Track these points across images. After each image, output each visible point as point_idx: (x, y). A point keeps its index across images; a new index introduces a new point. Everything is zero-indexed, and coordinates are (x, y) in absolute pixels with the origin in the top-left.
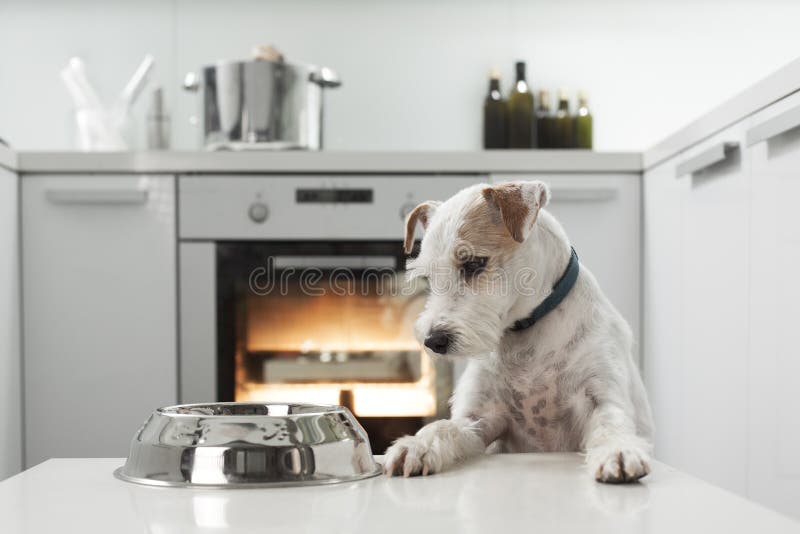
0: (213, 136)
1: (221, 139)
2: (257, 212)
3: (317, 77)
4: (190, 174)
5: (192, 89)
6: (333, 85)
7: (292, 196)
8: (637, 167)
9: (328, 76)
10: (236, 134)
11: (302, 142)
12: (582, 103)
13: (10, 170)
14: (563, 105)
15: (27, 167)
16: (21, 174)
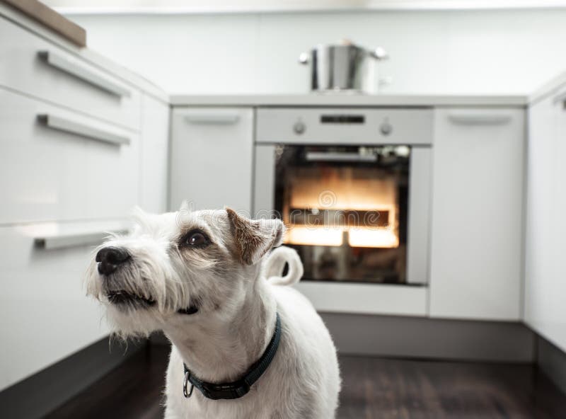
2: (299, 128)
4: (263, 107)
5: (305, 63)
7: (319, 119)
13: (165, 103)
15: (175, 102)
16: (172, 106)
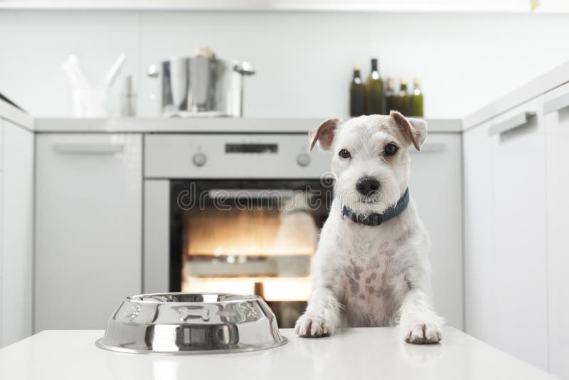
0: (168, 108)
1: (173, 109)
2: (199, 160)
3: (239, 68)
4: (152, 133)
5: (153, 76)
6: (250, 73)
7: (223, 148)
8: (458, 129)
9: (246, 67)
10: (184, 106)
11: (229, 112)
12: (416, 86)
13: (29, 130)
14: (404, 87)
15: (40, 128)
16: (36, 133)
